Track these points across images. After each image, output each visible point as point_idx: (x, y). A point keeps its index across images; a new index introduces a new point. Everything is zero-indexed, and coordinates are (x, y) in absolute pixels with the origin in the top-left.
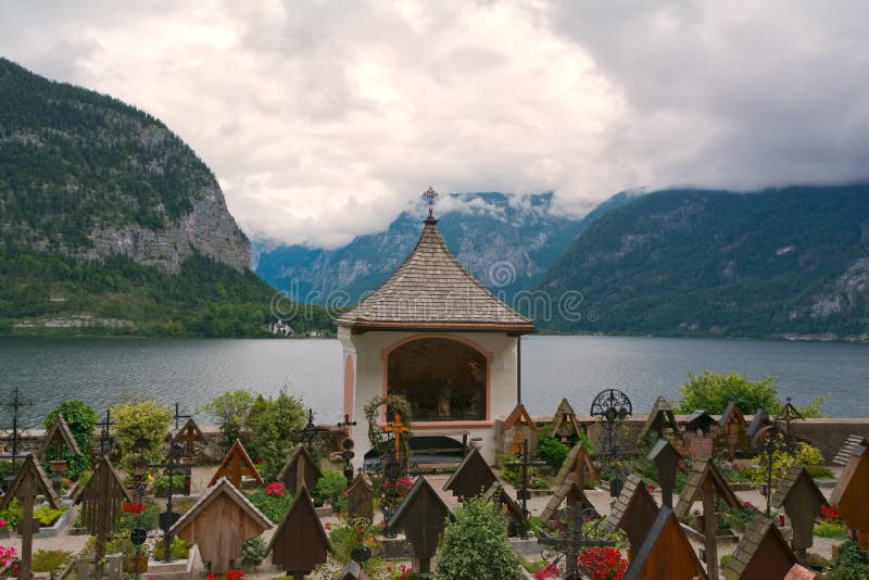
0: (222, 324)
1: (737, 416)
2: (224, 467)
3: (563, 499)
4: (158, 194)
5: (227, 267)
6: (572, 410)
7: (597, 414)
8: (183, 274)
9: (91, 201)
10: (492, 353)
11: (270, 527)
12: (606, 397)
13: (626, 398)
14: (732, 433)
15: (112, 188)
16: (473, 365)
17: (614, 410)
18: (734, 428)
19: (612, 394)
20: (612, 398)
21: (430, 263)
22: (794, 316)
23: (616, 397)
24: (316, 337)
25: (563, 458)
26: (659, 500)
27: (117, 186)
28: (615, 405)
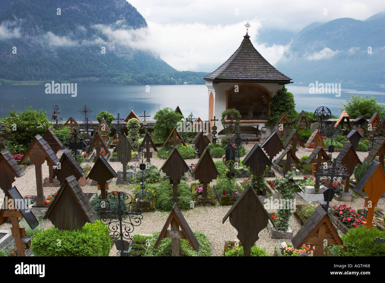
0: (150, 79)
1: (377, 119)
3: (316, 154)
6: (306, 115)
7: (316, 116)
8: (135, 60)
10: (272, 92)
12: (320, 110)
13: (329, 110)
14: (374, 126)
16: (263, 97)
17: (323, 115)
18: (375, 124)
19: (323, 108)
20: (323, 110)
23: (325, 110)
28: (324, 113)
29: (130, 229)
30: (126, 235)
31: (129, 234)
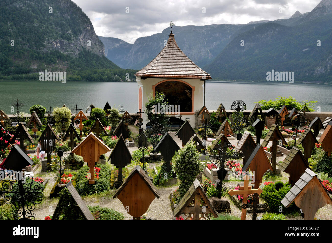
0: (95, 76)
1: (285, 110)
2: (93, 128)
3: (219, 141)
4: (69, 26)
5: (96, 55)
6: (224, 108)
7: (233, 109)
8: (80, 58)
9: (44, 29)
10: (194, 87)
11: (109, 150)
12: (237, 103)
13: (244, 103)
14: (283, 117)
15: (51, 24)
16: (187, 91)
17: (239, 108)
18: (284, 115)
19: (239, 102)
20: (239, 103)
21: (171, 52)
22: (307, 74)
23: (241, 103)
24: (130, 81)
25: (220, 125)
26: (255, 141)
27: (53, 24)
28: (240, 106)
29: (32, 207)
30: (28, 213)
31: (31, 212)
